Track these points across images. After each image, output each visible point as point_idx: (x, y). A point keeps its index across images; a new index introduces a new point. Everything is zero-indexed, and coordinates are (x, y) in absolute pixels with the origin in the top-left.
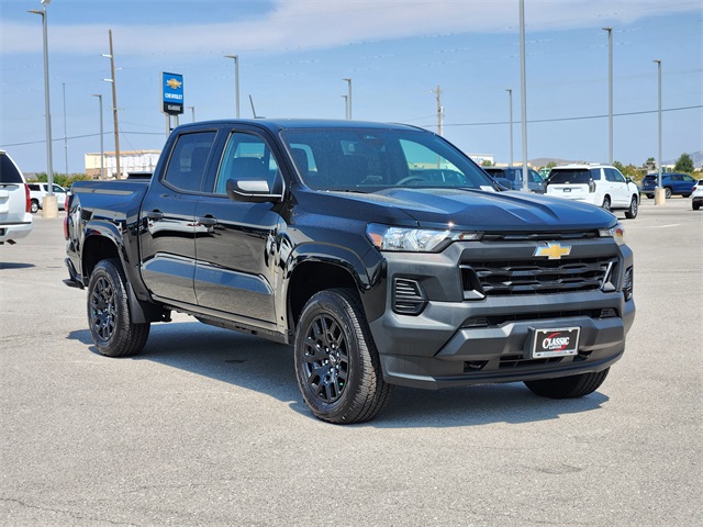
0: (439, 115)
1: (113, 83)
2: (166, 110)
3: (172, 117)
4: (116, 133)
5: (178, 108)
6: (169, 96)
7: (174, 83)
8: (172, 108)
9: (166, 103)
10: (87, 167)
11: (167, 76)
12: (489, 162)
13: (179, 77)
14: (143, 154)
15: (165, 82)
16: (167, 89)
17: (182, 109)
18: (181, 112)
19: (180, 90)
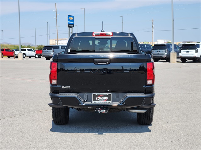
0: (153, 28)
1: (56, 19)
2: (68, 26)
3: (70, 28)
4: (57, 33)
5: (72, 26)
6: (69, 22)
7: (71, 18)
8: (71, 26)
9: (69, 24)
10: (50, 43)
11: (69, 16)
12: (170, 42)
13: (73, 17)
14: (66, 40)
15: (68, 18)
16: (69, 20)
17: (73, 26)
18: (73, 27)
19: (73, 20)
